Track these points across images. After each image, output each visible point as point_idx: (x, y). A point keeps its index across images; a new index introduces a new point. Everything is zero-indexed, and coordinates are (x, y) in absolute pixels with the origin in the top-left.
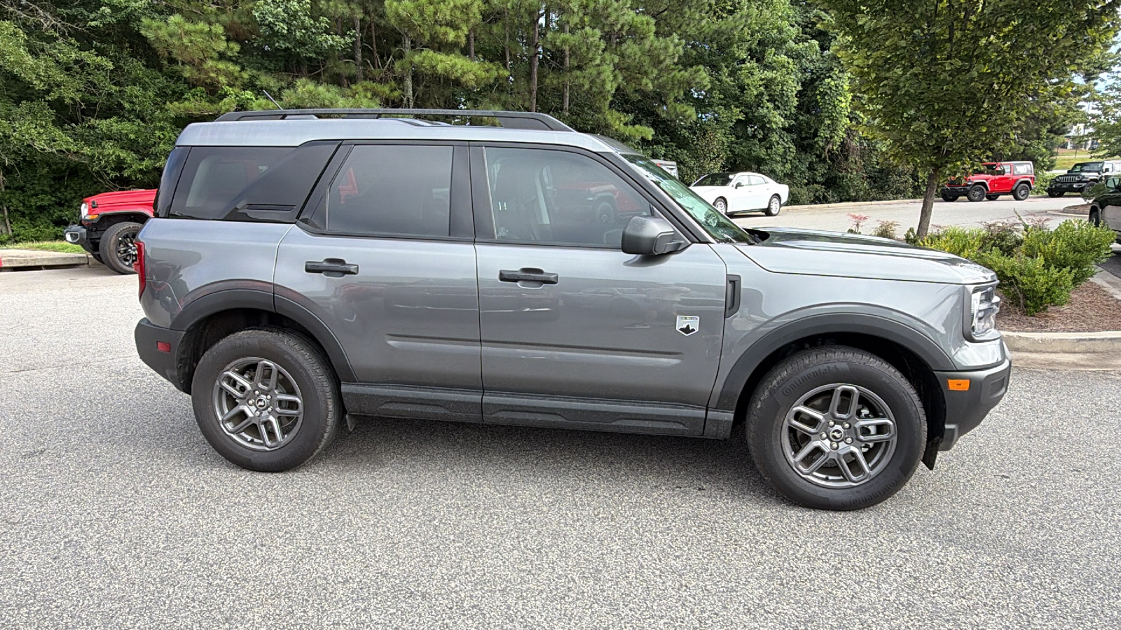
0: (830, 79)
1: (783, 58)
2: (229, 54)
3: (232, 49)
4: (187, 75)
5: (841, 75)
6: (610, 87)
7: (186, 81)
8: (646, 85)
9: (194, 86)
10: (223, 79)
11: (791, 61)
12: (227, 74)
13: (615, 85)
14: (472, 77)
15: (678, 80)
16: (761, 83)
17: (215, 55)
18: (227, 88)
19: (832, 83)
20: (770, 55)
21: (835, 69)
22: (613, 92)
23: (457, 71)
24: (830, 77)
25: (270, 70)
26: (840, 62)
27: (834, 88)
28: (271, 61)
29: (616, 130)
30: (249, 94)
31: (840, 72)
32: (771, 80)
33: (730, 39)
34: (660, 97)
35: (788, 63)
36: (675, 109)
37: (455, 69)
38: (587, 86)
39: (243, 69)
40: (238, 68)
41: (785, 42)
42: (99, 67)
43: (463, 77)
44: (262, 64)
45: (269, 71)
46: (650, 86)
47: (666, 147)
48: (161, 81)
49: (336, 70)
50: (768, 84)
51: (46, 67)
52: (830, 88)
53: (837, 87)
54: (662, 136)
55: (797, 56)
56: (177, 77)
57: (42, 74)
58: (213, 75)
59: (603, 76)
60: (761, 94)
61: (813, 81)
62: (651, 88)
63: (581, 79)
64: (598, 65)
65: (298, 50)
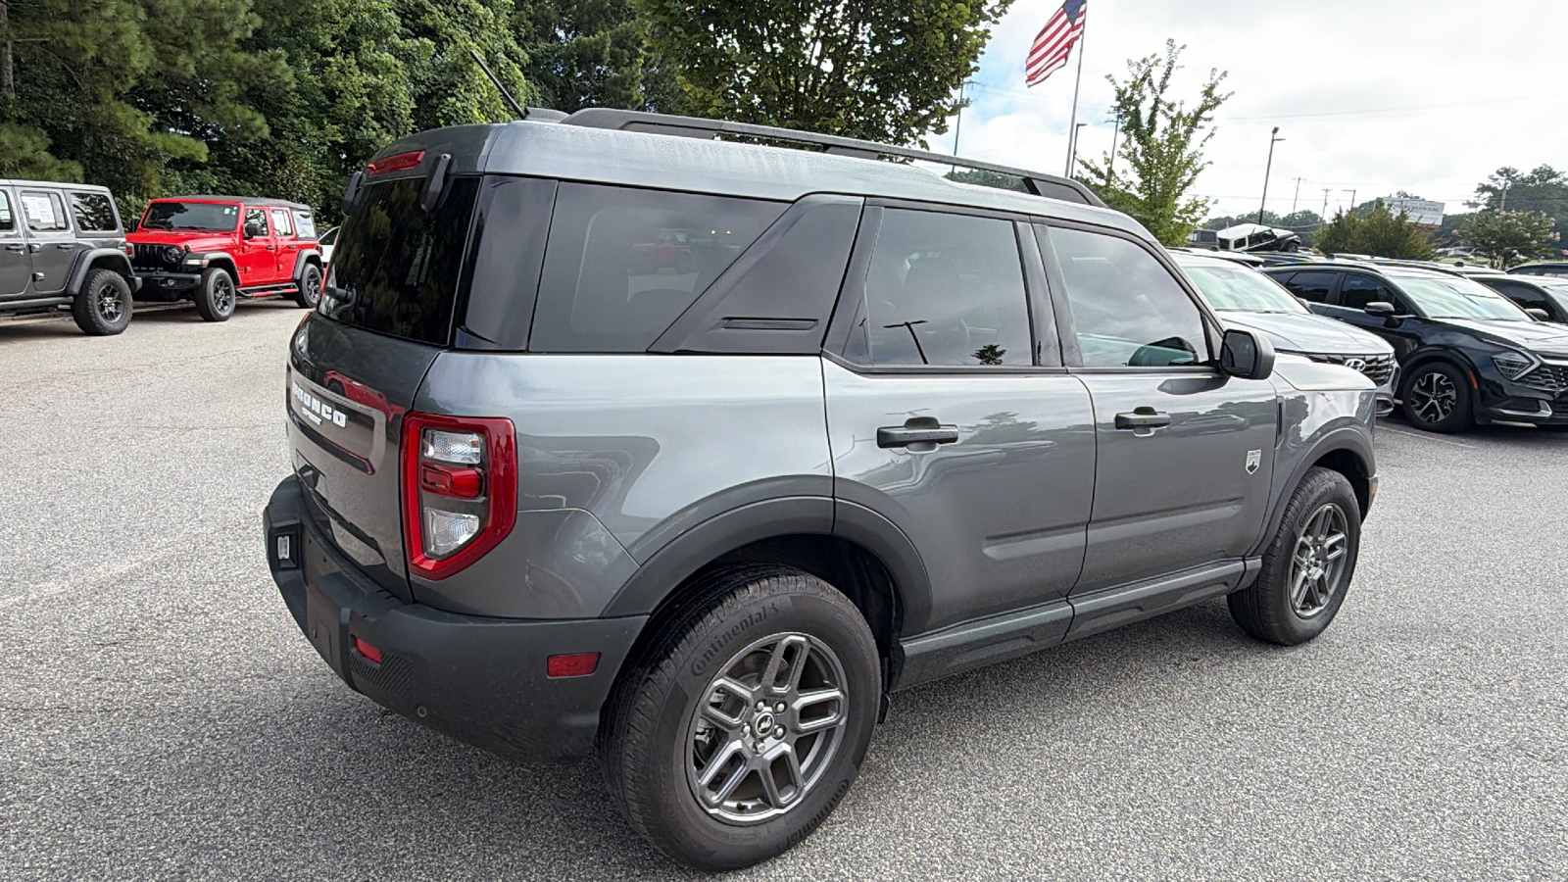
0: (454, 99)
1: (387, 57)
5: (467, 95)
11: (400, 63)
16: (364, 91)
19: (458, 104)
20: (368, 49)
21: (459, 85)
24: (453, 95)
26: (464, 77)
27: (461, 112)
31: (465, 90)
32: (378, 89)
33: (308, 13)
35: (396, 66)
38: (92, 53)
41: (387, 35)
50: (374, 93)
52: (456, 112)
53: (465, 112)
55: (407, 58)
59: (124, 40)
60: (363, 107)
61: (428, 96)
62: (195, 72)
63: (78, 38)
64: (113, 19)
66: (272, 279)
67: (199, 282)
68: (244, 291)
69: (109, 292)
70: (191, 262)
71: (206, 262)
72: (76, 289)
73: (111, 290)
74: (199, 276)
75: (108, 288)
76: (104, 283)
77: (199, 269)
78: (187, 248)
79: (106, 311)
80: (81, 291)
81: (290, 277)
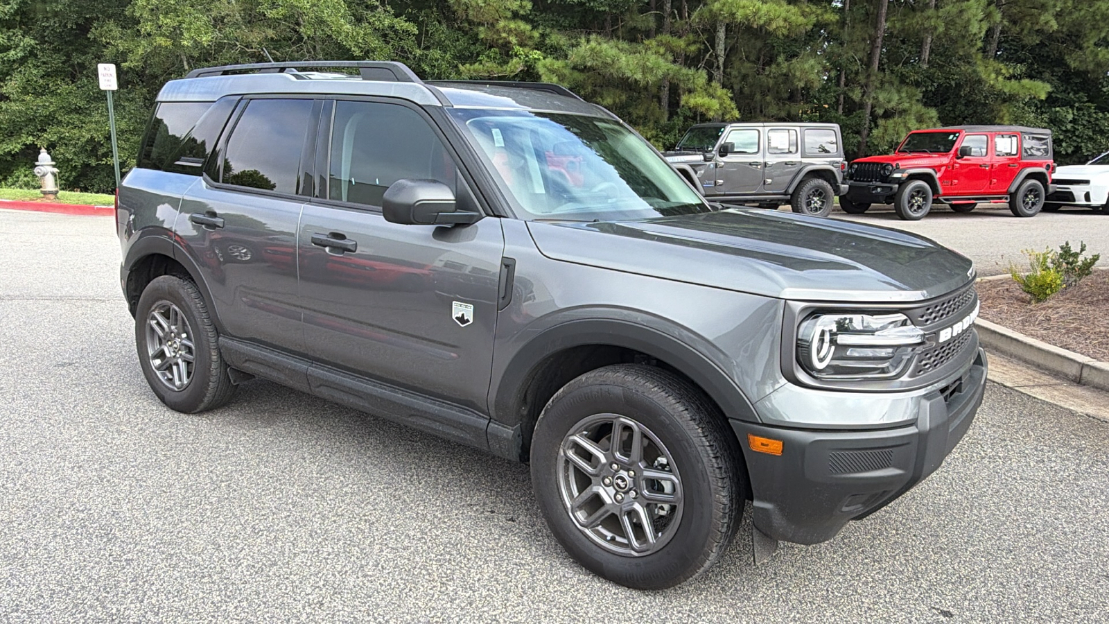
2: (522, 12)
3: (525, 7)
4: (482, 36)
6: (977, 28)
7: (483, 42)
8: (1046, 23)
9: (491, 47)
10: (513, 40)
12: (519, 34)
13: (985, 26)
14: (781, 23)
15: (1103, 15)
17: (509, 14)
18: (517, 48)
22: (983, 34)
23: (760, 18)
25: (564, 27)
28: (566, 17)
29: (992, 86)
30: (536, 54)
34: (1074, 37)
36: (1097, 55)
37: (759, 14)
38: (941, 29)
39: (534, 28)
40: (529, 27)
42: (407, 32)
43: (769, 24)
44: (557, 21)
45: (562, 28)
46: (1054, 25)
47: (1078, 109)
48: (462, 43)
49: (631, 24)
51: (365, 34)
54: (1076, 93)
56: (475, 39)
57: (361, 41)
58: (504, 35)
59: (966, 16)
62: (1056, 27)
63: (933, 20)
65: (592, 4)
66: (982, 191)
67: (896, 190)
68: (946, 200)
69: (817, 194)
70: (896, 175)
71: (905, 175)
72: (791, 191)
73: (819, 192)
74: (897, 186)
75: (817, 191)
76: (813, 188)
77: (898, 181)
78: (897, 165)
79: (812, 206)
80: (794, 192)
81: (1005, 190)
